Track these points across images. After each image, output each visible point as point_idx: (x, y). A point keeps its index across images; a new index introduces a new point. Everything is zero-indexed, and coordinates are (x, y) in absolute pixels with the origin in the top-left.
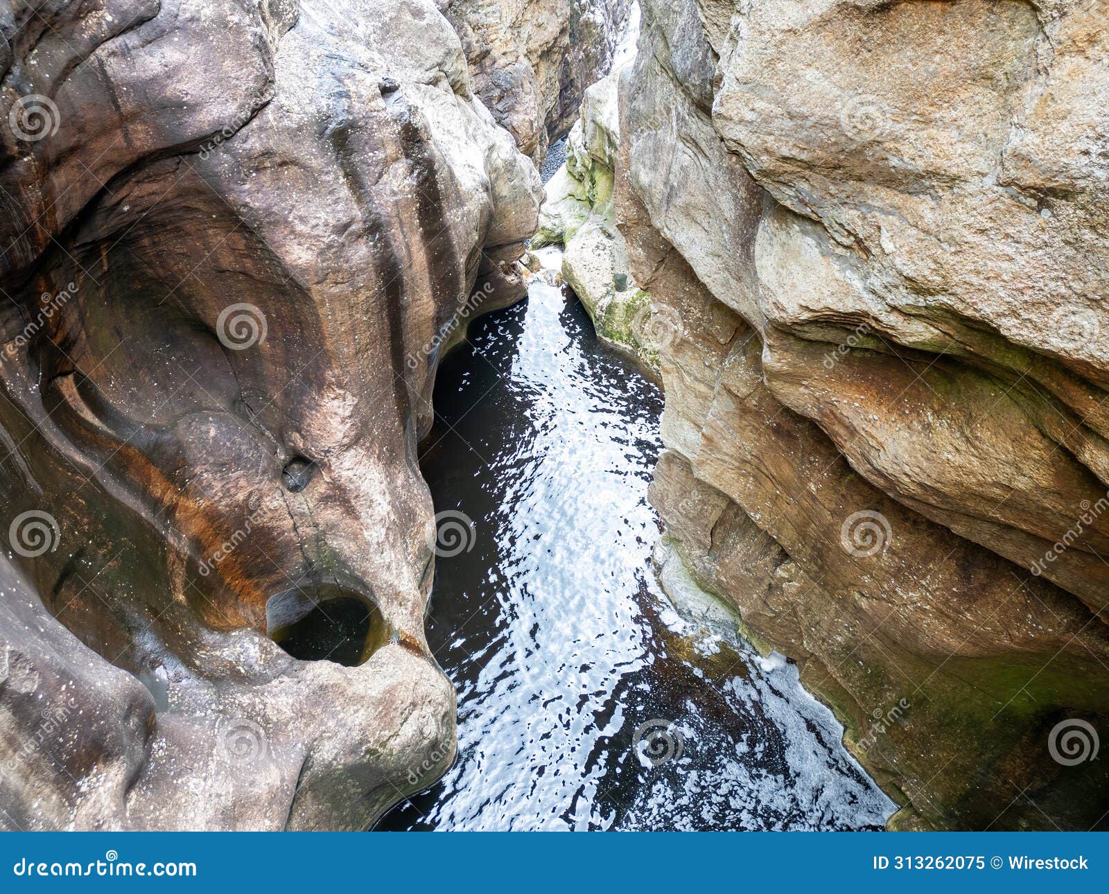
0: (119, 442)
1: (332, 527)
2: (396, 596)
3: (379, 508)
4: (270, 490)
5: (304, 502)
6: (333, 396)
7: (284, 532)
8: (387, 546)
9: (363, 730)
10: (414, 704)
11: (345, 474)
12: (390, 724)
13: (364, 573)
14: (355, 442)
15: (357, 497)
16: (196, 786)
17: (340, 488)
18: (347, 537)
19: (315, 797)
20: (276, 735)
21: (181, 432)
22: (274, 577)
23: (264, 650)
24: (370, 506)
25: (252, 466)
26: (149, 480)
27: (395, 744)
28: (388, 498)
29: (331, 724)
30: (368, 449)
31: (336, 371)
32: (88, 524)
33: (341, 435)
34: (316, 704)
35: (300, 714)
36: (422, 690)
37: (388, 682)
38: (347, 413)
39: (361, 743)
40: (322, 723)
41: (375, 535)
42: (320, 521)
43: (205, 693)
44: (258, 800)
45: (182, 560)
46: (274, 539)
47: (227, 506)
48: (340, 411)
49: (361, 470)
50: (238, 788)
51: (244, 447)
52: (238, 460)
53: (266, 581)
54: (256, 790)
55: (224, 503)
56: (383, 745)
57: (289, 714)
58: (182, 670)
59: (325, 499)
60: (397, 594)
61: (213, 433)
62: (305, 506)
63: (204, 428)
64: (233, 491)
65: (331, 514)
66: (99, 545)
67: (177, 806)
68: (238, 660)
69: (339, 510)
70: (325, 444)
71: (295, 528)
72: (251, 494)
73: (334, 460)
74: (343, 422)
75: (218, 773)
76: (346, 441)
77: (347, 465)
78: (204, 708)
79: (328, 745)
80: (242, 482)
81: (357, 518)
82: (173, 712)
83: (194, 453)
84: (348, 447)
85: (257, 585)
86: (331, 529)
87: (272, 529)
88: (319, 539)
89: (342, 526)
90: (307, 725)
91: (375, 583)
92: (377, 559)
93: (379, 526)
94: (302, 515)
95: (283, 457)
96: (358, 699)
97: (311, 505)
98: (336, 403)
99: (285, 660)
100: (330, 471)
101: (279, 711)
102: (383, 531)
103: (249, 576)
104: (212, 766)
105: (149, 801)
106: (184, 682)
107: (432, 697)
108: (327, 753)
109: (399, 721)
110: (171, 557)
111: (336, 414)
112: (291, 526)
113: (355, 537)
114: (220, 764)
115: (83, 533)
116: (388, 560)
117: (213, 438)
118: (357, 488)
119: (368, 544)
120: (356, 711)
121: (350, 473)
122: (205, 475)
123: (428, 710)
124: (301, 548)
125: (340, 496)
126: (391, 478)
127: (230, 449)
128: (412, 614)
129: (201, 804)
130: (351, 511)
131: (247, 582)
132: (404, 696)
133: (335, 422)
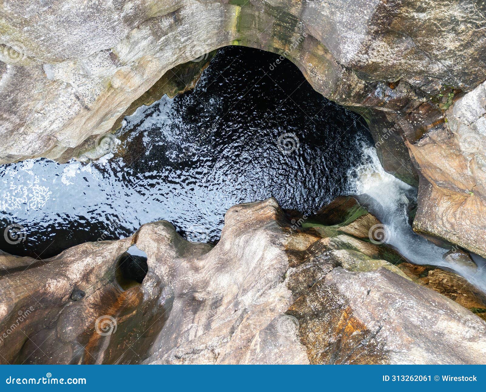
0: (85, 354)
1: (97, 276)
2: (120, 248)
3: (89, 262)
4: (87, 301)
5: (88, 289)
6: (49, 288)
7: (101, 293)
8: (103, 255)
9: (166, 245)
10: (156, 233)
11: (78, 276)
12: (163, 238)
13: (113, 260)
14: (66, 276)
15: (86, 270)
16: (191, 280)
17: (83, 277)
18: (100, 270)
19: (184, 254)
20: (173, 267)
21: (73, 338)
22: (115, 292)
23: (148, 281)
24: (89, 265)
25: (80, 310)
26: (95, 340)
27: (168, 236)
28: (84, 259)
29: (166, 255)
30: (66, 271)
31: (40, 288)
32: (125, 341)
33: (64, 281)
34: (161, 260)
35: (165, 263)
36: (150, 232)
37: (152, 242)
38: (55, 281)
39: (169, 245)
40: (166, 257)
41: (100, 260)
42: (95, 281)
43: (167, 289)
44: (191, 265)
45: (120, 319)
46: (104, 295)
47: (96, 314)
48: (55, 284)
49: (75, 271)
50: (189, 270)
51: (73, 315)
52: (79, 316)
53: (117, 294)
54: (189, 266)
55: (96, 315)
56: (169, 239)
57: (166, 266)
58: (160, 299)
59: (88, 281)
60: (119, 248)
61: (70, 328)
62: (91, 288)
63: (69, 332)
64: (90, 314)
65: (93, 278)
66: (130, 336)
67: (197, 282)
68: (153, 286)
69: (91, 276)
70: (68, 286)
71: (99, 289)
72: (90, 307)
73: (74, 281)
74: (59, 282)
75: (187, 276)
76: (66, 279)
77: (75, 276)
78: (171, 288)
79: (171, 254)
80: (87, 311)
81: (93, 268)
82: (174, 294)
83: (80, 331)
84: (68, 278)
85: (119, 296)
86: (98, 277)
87: (101, 297)
88: (102, 280)
89: (96, 273)
90: (168, 261)
91: (116, 256)
92: (109, 257)
93: (96, 259)
94: (94, 288)
95: (71, 303)
96: (158, 249)
97: (90, 286)
98: (52, 286)
99: (149, 274)
100: (78, 282)
101: (166, 269)
102: (97, 258)
103: (117, 300)
104: (185, 278)
105: (198, 288)
106: (164, 296)
107: (151, 229)
108: (173, 253)
109: (162, 236)
110: (121, 321)
111: (56, 285)
112: (98, 291)
113: (100, 267)
114: (184, 277)
115: (129, 341)
116: (108, 253)
117: (72, 327)
118: (83, 270)
119: (103, 262)
120: (161, 249)
121: (78, 275)
122: (87, 325)
123: (156, 229)
124: (105, 285)
125: (86, 277)
126: (72, 262)
127: (75, 320)
128: (125, 242)
129: (195, 277)
130: (91, 271)
131: (119, 300)
132: (155, 236)
133: (59, 285)
